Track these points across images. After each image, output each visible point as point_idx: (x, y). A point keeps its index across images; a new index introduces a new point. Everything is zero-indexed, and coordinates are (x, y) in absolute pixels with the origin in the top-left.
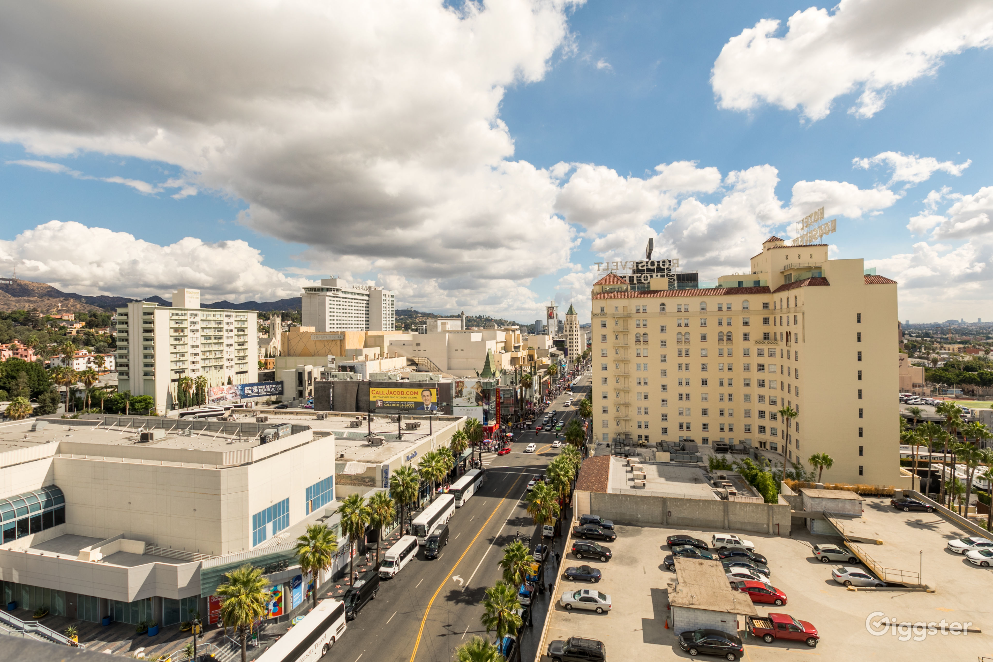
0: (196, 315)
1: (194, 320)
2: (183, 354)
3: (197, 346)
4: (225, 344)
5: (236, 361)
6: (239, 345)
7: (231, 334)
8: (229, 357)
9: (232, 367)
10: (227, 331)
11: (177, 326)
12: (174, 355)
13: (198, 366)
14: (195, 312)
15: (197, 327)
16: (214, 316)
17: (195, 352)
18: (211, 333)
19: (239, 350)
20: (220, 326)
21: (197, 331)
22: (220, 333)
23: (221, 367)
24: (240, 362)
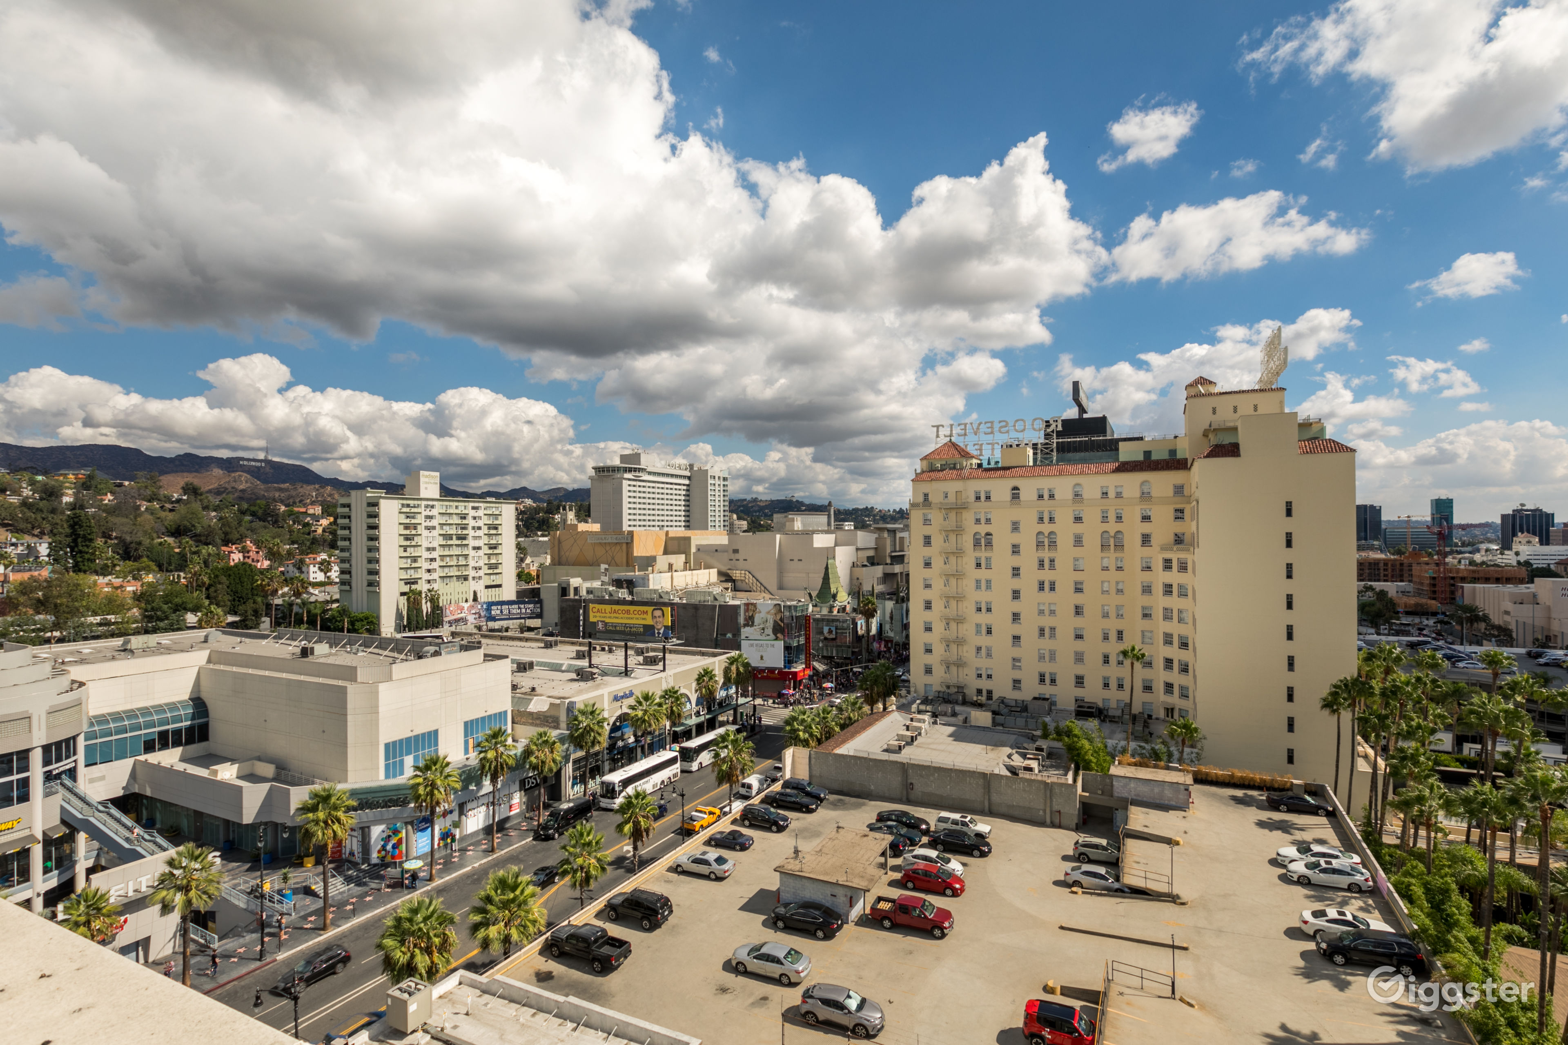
0: (432, 507)
1: (430, 514)
2: (415, 559)
3: (434, 549)
4: (470, 547)
5: (485, 570)
6: (490, 548)
7: (479, 533)
8: (477, 565)
9: (480, 578)
10: (473, 528)
11: (408, 521)
12: (404, 560)
13: (435, 576)
14: (431, 503)
15: (434, 523)
16: (457, 507)
17: (431, 556)
18: (453, 531)
19: (489, 556)
20: (464, 522)
21: (434, 528)
22: (465, 532)
23: (466, 578)
24: (491, 571)
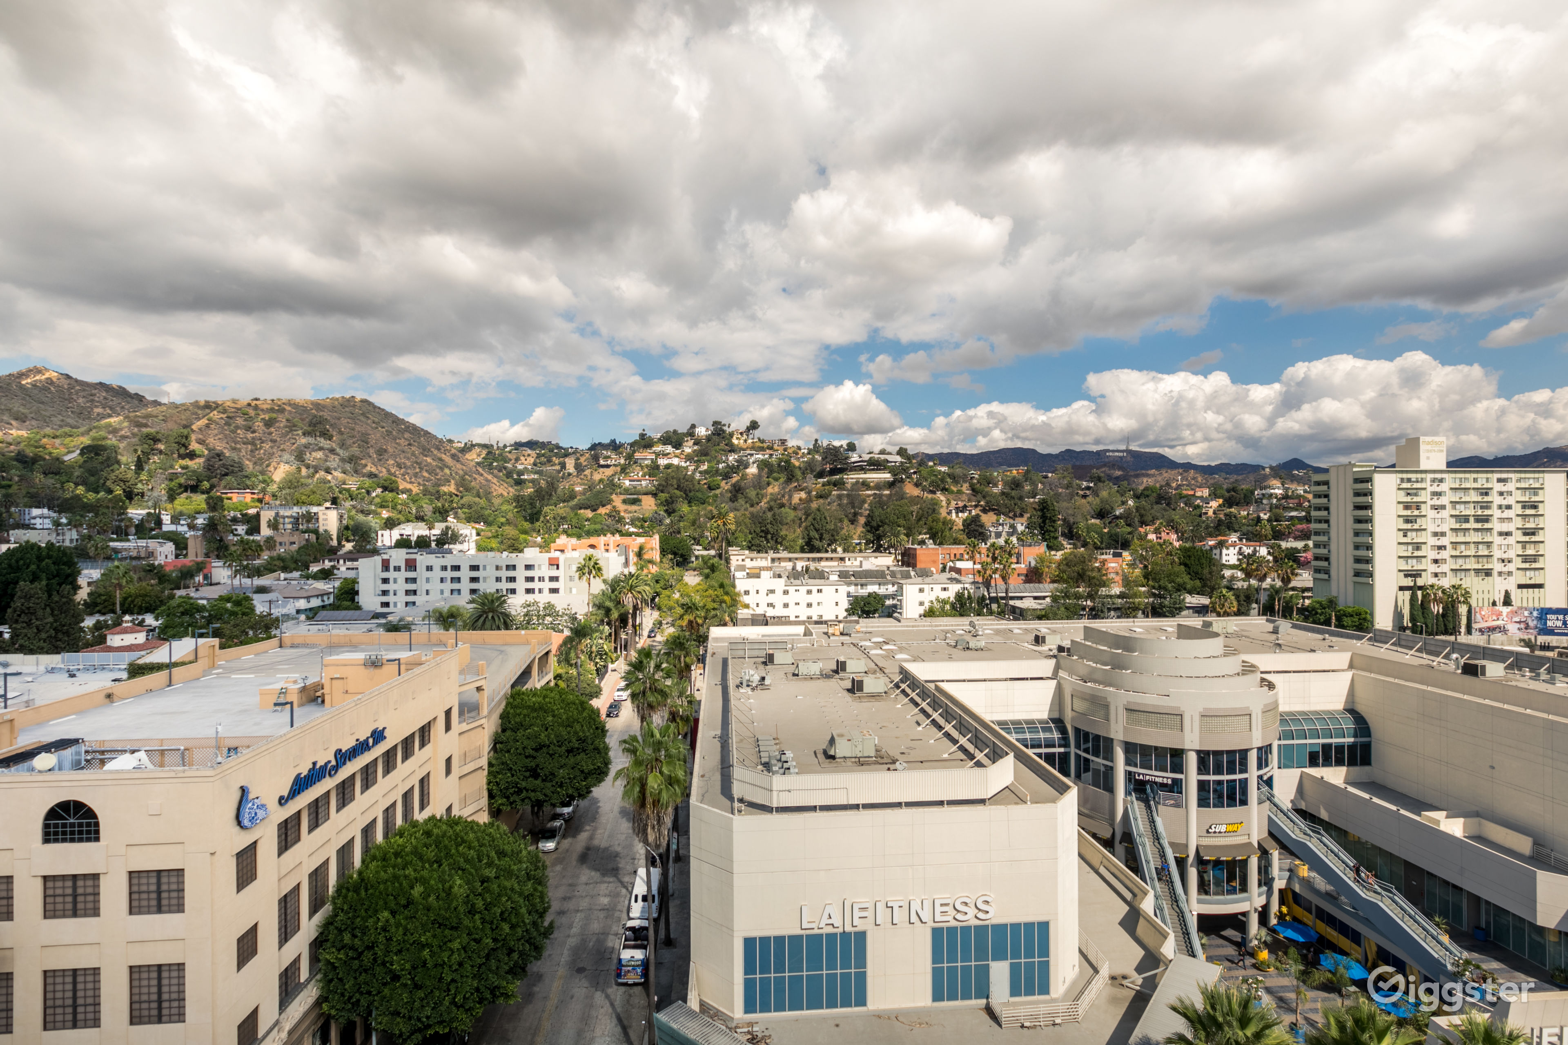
0: (1441, 481)
1: (1438, 489)
2: (1418, 546)
3: (1443, 534)
4: (1495, 532)
5: (1518, 563)
6: (1525, 534)
7: (1508, 514)
8: (1505, 556)
9: (1510, 573)
10: (1500, 507)
11: (1409, 499)
12: (1404, 547)
13: (1445, 568)
14: (1439, 476)
15: (1444, 500)
16: (1475, 480)
17: (1439, 543)
18: (1470, 511)
19: (1524, 544)
20: (1486, 499)
21: (1443, 507)
22: (1487, 512)
23: (1488, 573)
24: (1527, 565)
